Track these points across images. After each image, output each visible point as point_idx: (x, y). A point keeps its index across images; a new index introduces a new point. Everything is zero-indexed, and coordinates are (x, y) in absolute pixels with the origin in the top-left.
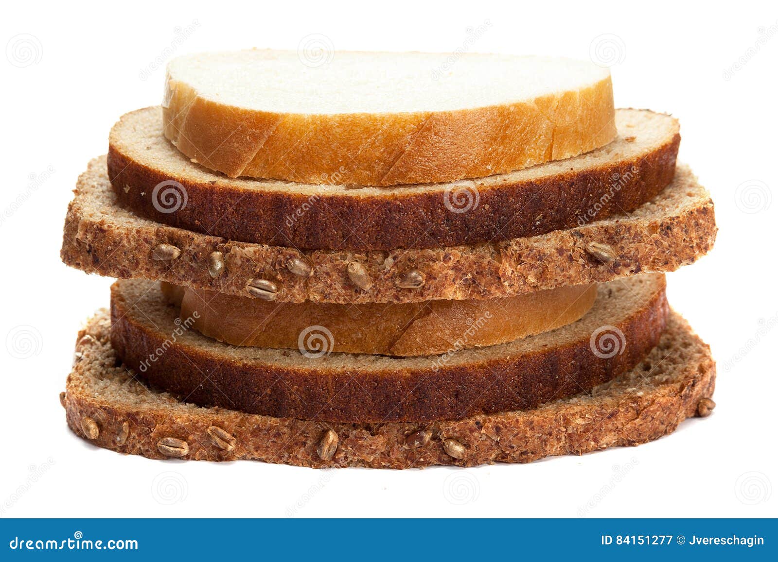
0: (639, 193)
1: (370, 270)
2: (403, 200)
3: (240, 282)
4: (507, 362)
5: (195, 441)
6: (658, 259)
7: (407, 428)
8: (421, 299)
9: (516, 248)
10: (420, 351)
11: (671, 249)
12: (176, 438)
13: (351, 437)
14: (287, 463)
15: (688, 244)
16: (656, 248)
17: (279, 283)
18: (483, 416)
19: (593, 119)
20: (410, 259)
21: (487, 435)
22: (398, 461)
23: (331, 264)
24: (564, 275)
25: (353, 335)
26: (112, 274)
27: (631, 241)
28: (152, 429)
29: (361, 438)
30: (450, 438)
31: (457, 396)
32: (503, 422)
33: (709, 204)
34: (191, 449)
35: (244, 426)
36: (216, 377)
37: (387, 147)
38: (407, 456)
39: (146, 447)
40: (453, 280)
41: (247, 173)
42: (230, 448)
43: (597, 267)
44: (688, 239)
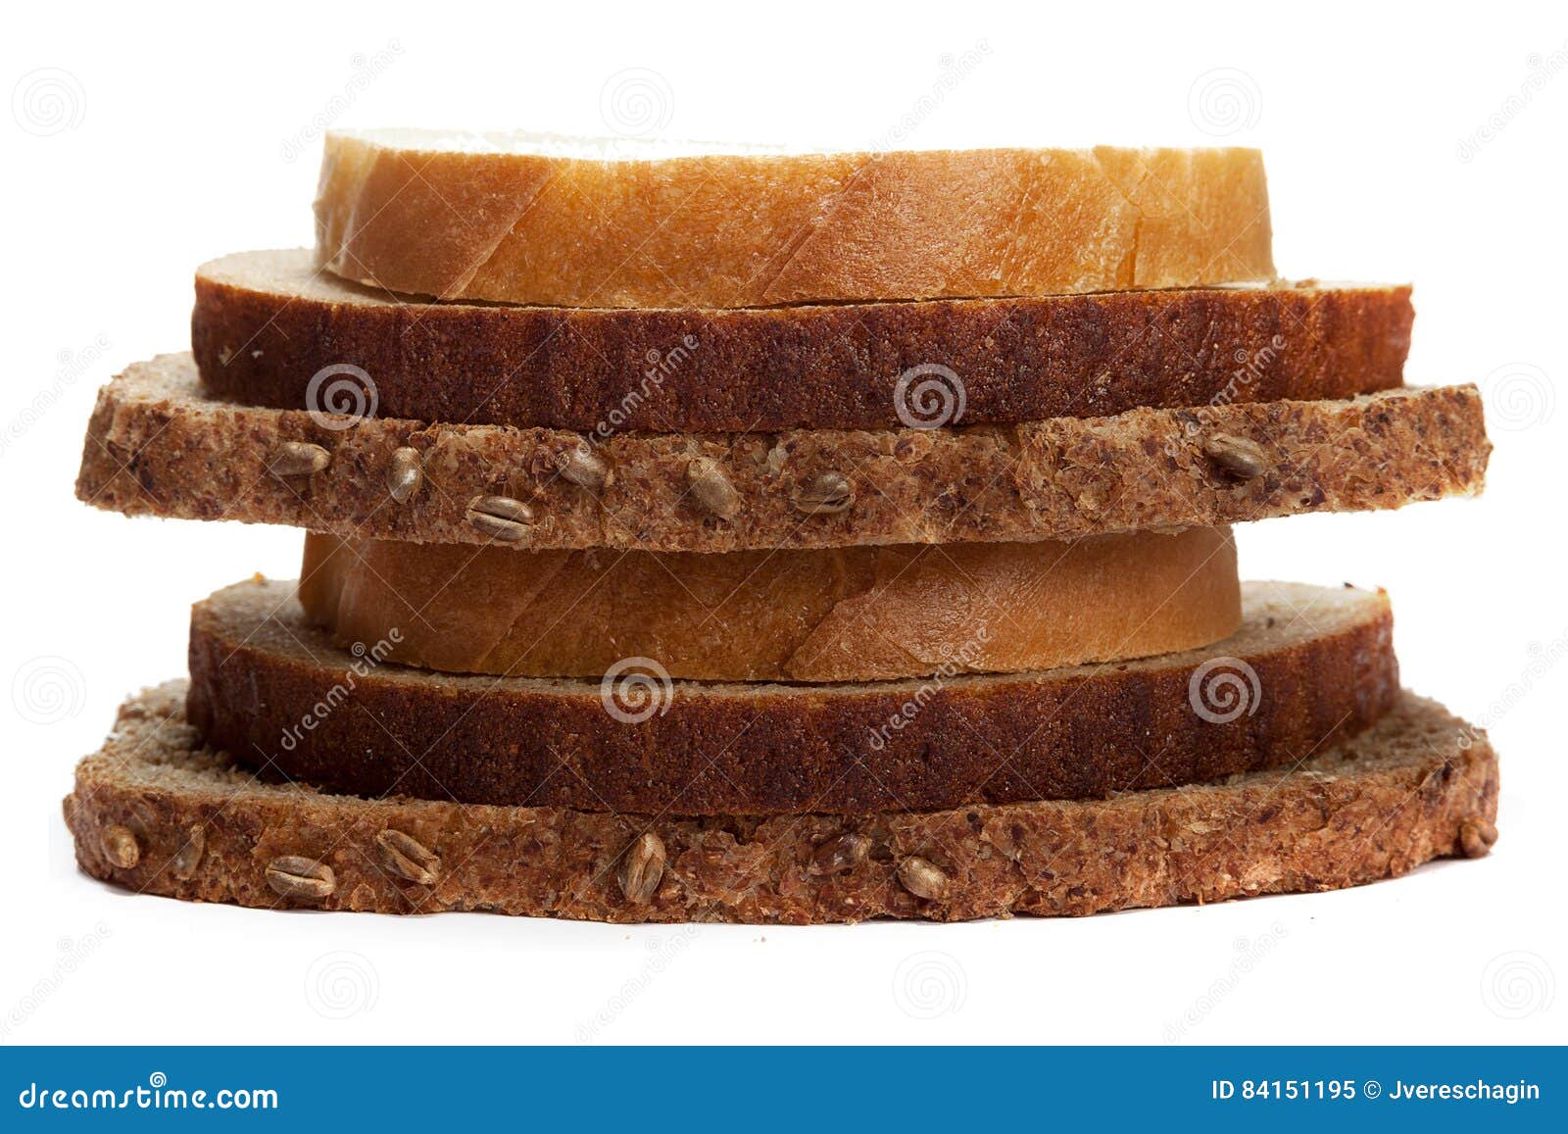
0: (1322, 369)
1: (738, 477)
2: (809, 320)
3: (455, 508)
4: (1038, 690)
5: (350, 864)
6: (1362, 481)
7: (817, 827)
8: (847, 537)
9: (1053, 437)
10: (849, 671)
11: (1389, 462)
12: (309, 857)
13: (695, 848)
14: (552, 915)
15: (1425, 456)
16: (1356, 455)
17: (538, 505)
18: (986, 806)
19: (1222, 219)
20: (824, 450)
21: (993, 847)
22: (798, 905)
23: (652, 460)
24: (1158, 496)
25: (703, 640)
26: (180, 510)
27: (1303, 437)
28: (255, 838)
29: (715, 850)
30: (911, 853)
31: (925, 758)
32: (1027, 815)
33: (1469, 389)
34: (339, 884)
35: (458, 829)
36: (401, 728)
37: (777, 225)
38: (818, 895)
39: (242, 882)
40: (918, 499)
41: (479, 292)
42: (426, 877)
43: (1230, 488)
44: (1426, 448)
